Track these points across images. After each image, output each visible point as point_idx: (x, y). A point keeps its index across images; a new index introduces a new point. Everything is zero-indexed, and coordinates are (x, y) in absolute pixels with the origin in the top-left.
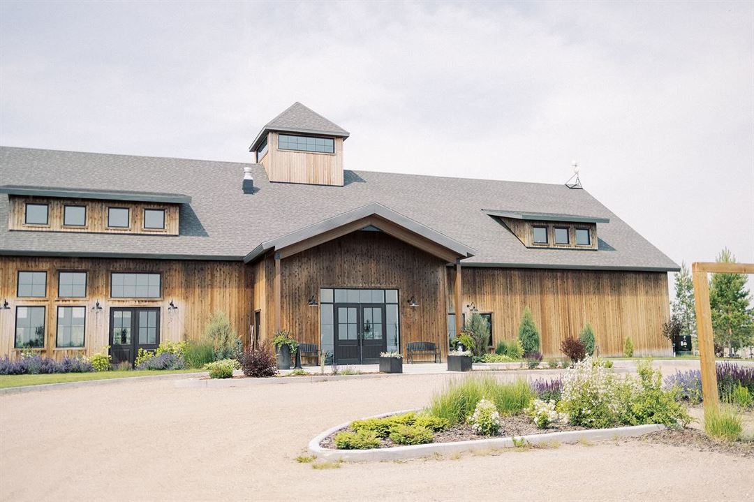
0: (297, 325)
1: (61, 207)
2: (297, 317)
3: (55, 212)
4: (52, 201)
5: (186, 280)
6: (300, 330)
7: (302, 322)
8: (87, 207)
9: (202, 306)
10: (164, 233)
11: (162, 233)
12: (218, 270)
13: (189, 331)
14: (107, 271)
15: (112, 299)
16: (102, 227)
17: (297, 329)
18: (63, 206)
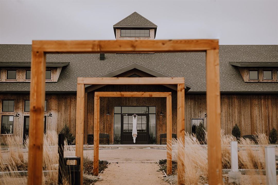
0: (102, 124)
1: (6, 71)
2: (102, 121)
3: (3, 73)
4: (2, 69)
5: (58, 103)
6: (103, 126)
7: (104, 123)
8: (17, 70)
9: (65, 115)
10: (51, 81)
11: (50, 81)
12: (73, 98)
13: (59, 127)
14: (23, 99)
15: (25, 112)
16: (23, 79)
17: (102, 126)
18: (7, 71)
